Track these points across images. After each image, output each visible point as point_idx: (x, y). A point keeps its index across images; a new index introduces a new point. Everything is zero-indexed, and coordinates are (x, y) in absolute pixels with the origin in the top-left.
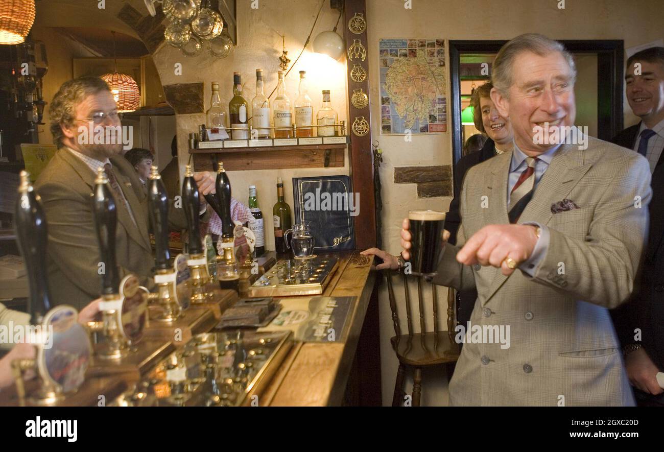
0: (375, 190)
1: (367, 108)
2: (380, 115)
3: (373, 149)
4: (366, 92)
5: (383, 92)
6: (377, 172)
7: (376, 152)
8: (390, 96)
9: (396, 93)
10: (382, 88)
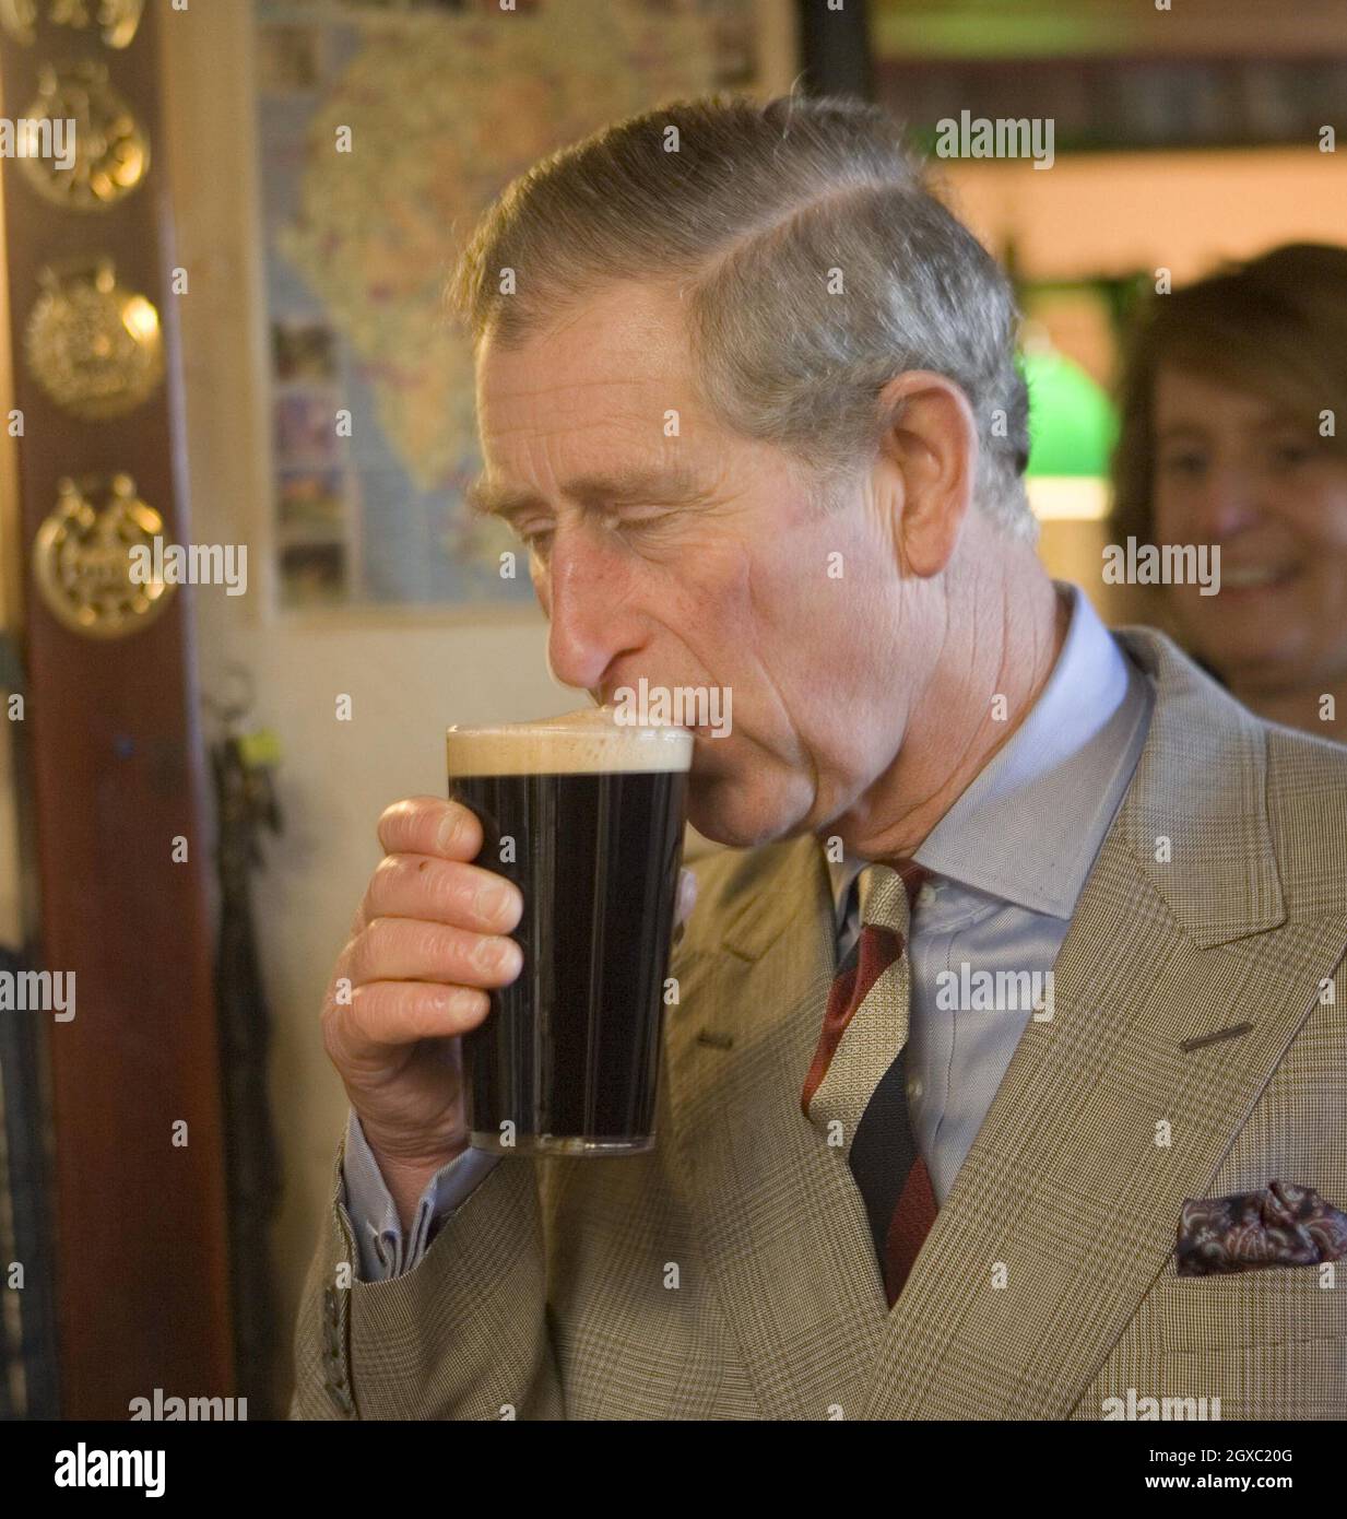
0: (228, 1056)
1: (156, 409)
2: (263, 465)
3: (204, 731)
4: (145, 280)
5: (282, 283)
6: (237, 913)
7: (228, 756)
8: (340, 317)
9: (381, 293)
10: (271, 254)
